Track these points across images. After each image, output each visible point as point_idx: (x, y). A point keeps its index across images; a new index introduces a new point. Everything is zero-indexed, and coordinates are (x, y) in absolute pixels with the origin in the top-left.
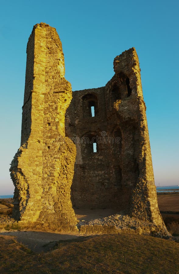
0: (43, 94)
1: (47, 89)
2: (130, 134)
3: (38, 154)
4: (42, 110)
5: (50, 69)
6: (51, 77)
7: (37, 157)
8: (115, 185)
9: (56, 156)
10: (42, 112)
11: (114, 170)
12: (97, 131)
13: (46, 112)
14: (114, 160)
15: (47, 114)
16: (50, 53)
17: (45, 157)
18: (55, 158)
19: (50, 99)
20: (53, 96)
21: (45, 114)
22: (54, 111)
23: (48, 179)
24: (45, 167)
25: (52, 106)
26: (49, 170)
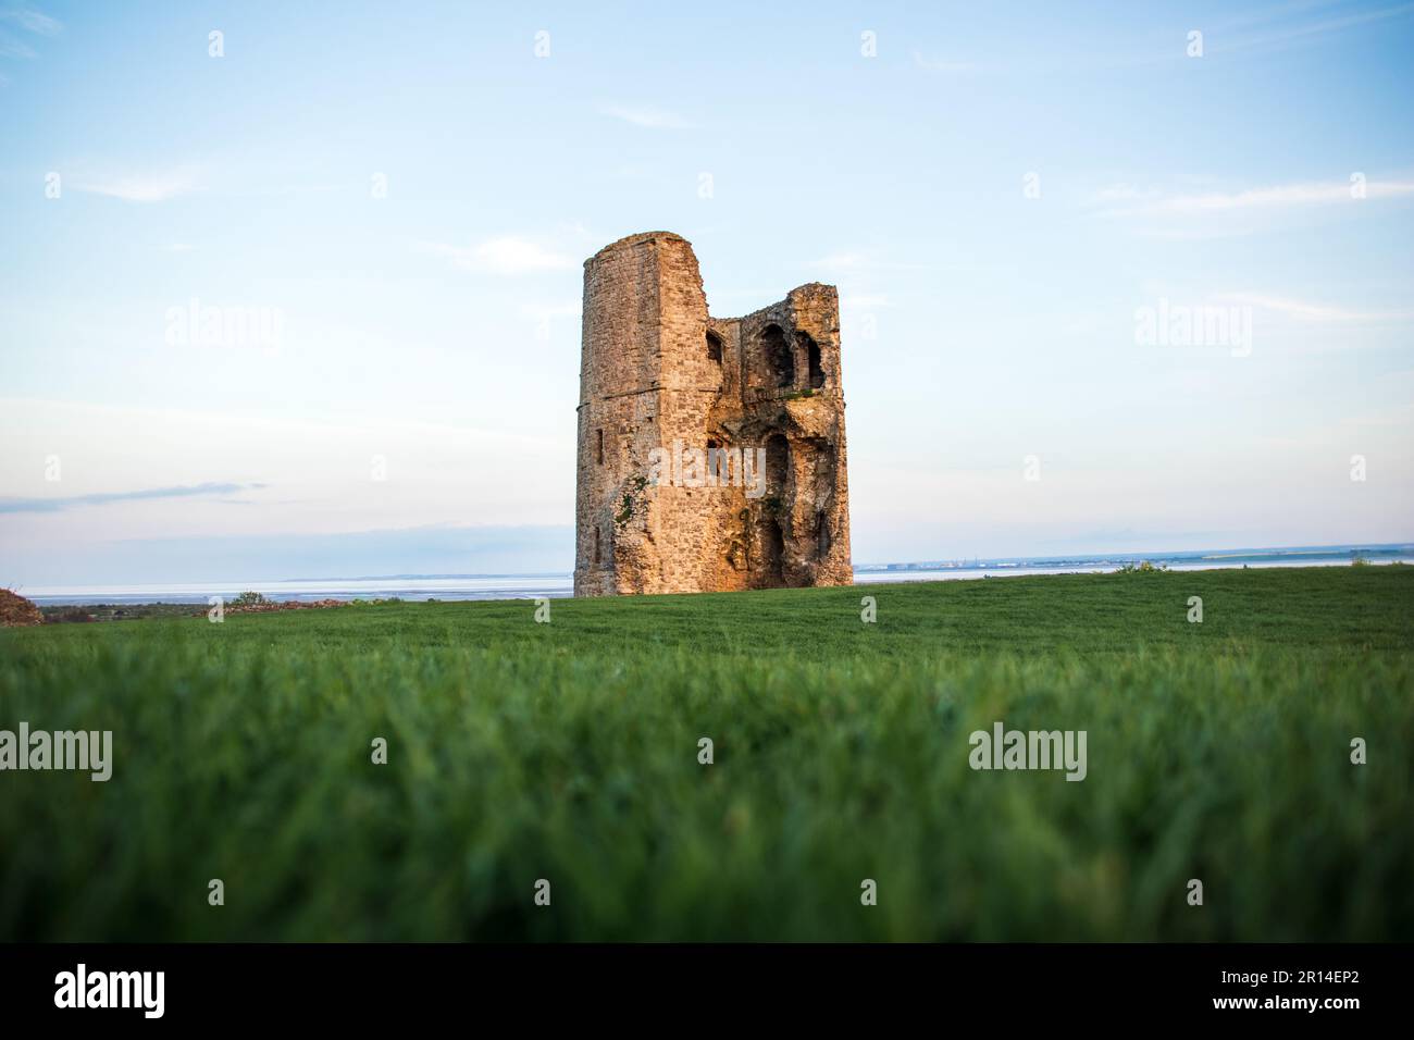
0: (675, 391)
1: (681, 381)
2: (810, 460)
3: (672, 508)
4: (675, 424)
5: (688, 339)
6: (690, 357)
7: (671, 511)
8: (759, 564)
9: (703, 512)
10: (675, 427)
11: (759, 530)
12: (718, 431)
13: (683, 428)
14: (760, 508)
15: (685, 431)
16: (687, 304)
17: (683, 511)
18: (701, 515)
19: (689, 402)
20: (695, 397)
21: (681, 432)
22: (697, 426)
23: (690, 551)
24: (683, 531)
25: (693, 416)
26: (691, 535)
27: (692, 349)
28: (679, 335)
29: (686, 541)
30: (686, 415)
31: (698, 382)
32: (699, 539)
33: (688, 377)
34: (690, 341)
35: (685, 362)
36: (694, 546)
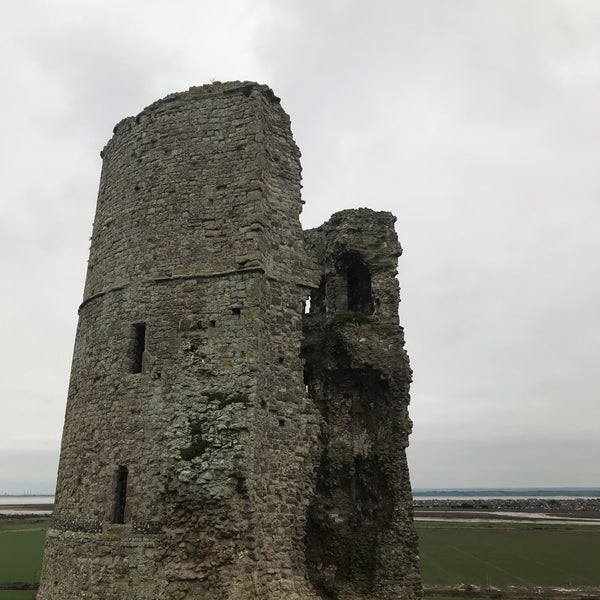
1: (275, 269)
6: (286, 241)
9: (299, 449)
13: (277, 330)
15: (279, 334)
16: (283, 177)
17: (275, 448)
18: (298, 454)
19: (284, 296)
20: (292, 292)
21: (273, 334)
22: (293, 330)
23: (283, 509)
24: (275, 477)
25: (290, 316)
26: (285, 484)
27: (289, 232)
28: (275, 212)
29: (278, 494)
30: (280, 314)
31: (294, 273)
32: (294, 491)
33: (282, 265)
34: (286, 222)
35: (281, 246)
36: (288, 502)
